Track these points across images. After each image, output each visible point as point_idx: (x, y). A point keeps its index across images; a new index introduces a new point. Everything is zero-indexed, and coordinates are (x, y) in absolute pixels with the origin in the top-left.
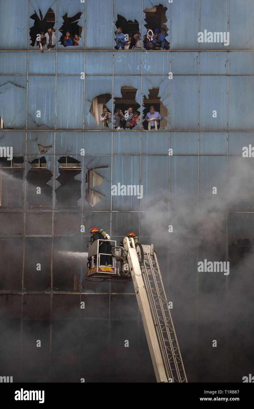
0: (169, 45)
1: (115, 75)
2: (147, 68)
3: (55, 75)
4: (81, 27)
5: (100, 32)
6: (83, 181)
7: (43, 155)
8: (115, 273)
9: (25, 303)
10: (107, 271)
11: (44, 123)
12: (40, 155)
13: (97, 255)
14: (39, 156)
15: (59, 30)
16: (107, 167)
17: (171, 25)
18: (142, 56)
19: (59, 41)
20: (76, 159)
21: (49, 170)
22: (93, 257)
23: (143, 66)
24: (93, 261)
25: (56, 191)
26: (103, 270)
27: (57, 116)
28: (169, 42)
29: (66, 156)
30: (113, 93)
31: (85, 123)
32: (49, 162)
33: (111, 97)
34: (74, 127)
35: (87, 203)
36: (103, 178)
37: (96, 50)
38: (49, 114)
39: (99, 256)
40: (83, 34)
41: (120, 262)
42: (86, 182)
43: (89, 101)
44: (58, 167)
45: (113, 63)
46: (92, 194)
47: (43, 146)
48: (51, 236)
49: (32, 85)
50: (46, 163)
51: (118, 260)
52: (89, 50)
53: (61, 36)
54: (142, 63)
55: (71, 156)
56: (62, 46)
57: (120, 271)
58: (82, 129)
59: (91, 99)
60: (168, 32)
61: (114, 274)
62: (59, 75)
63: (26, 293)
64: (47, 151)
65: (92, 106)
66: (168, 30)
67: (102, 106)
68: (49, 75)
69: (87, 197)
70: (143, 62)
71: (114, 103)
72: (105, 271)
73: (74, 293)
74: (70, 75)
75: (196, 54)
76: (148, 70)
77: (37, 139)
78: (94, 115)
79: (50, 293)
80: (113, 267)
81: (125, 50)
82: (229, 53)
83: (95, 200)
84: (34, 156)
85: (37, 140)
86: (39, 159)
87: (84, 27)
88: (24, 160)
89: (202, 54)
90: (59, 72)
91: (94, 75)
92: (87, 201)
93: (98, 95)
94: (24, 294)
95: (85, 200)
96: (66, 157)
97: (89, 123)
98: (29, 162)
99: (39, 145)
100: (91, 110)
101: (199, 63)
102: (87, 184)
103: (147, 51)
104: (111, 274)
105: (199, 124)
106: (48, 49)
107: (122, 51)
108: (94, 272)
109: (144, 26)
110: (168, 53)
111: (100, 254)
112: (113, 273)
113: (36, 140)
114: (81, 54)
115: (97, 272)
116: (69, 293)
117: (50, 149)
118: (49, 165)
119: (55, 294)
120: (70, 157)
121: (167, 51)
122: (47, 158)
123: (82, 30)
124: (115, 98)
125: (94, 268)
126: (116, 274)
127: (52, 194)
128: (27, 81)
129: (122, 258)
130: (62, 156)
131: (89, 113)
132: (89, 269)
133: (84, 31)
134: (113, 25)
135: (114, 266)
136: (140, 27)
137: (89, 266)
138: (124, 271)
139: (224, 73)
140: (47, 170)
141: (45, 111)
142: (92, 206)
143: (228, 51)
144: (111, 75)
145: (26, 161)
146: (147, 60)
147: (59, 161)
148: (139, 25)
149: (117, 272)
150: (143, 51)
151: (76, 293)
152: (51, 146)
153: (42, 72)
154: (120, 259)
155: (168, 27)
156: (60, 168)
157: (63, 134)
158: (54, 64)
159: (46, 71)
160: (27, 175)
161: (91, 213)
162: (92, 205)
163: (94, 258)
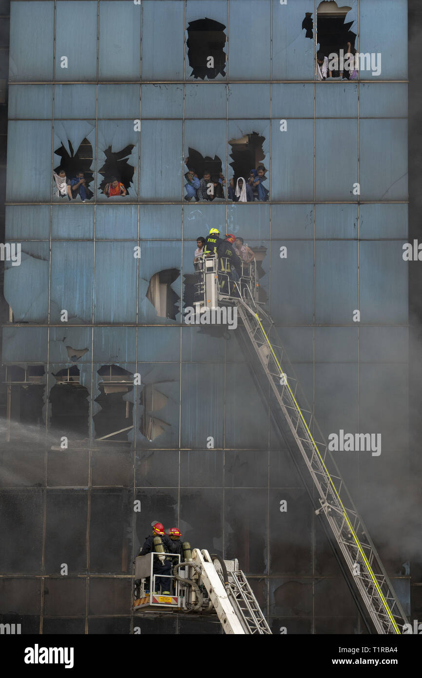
0: (268, 194)
1: (184, 240)
2: (234, 229)
3: (92, 240)
4: (133, 167)
5: (162, 175)
6: (135, 403)
7: (74, 364)
8: (179, 606)
9: (46, 592)
10: (166, 604)
11: (76, 314)
12: (70, 363)
13: (150, 577)
14: (69, 365)
15: (100, 171)
16: (173, 380)
17: (270, 164)
18: (227, 211)
19: (99, 189)
20: (126, 369)
21: (84, 385)
22: (143, 581)
23: (229, 226)
24: (143, 586)
25: (94, 418)
26: (159, 600)
27: (95, 303)
28: (269, 190)
29: (111, 364)
30: (182, 268)
31: (140, 314)
32: (84, 374)
33: (179, 274)
34: (121, 320)
35: (142, 437)
36: (168, 397)
37: (155, 202)
38: (83, 300)
39: (153, 579)
40: (135, 177)
41: (186, 588)
42: (140, 404)
43: (144, 279)
44: (98, 381)
45: (183, 222)
46: (151, 423)
47: (75, 350)
48: (86, 488)
49: (59, 255)
50: (79, 375)
51: (183, 585)
52: (145, 202)
53: (102, 181)
54: (226, 222)
55: (118, 365)
56: (104, 196)
57: (186, 602)
58: (134, 323)
59: (148, 277)
60: (267, 174)
61: (178, 608)
62: (98, 240)
63: (48, 576)
64: (81, 357)
65: (149, 288)
66: (267, 171)
67: (165, 287)
68: (83, 240)
69: (143, 429)
70: (228, 220)
71: (184, 282)
72: (164, 602)
73: (123, 576)
74: (116, 240)
75: (310, 207)
76: (236, 232)
77: (65, 338)
78: (153, 301)
79: (86, 576)
80: (176, 597)
81: (201, 202)
82: (361, 205)
83: (155, 433)
84: (60, 364)
85: (65, 341)
86: (67, 370)
87: (137, 167)
88: (45, 370)
89: (319, 207)
90: (99, 236)
91: (153, 240)
92: (142, 433)
93: (159, 270)
94: (45, 578)
95: (139, 432)
96: (109, 366)
97: (145, 313)
98: (52, 374)
99: (68, 347)
100: (149, 294)
101: (315, 221)
102: (142, 407)
103: (234, 203)
104: (172, 608)
105: (314, 315)
106: (81, 200)
107: (196, 203)
108: (146, 605)
109: (229, 166)
110: (266, 206)
111: (155, 575)
112: (176, 606)
113: (63, 341)
114: (133, 209)
115: (151, 604)
116: (115, 576)
117: (85, 354)
118: (83, 379)
119: (94, 578)
120: (116, 366)
121: (265, 203)
122: (80, 367)
123: (135, 172)
124: (185, 276)
125: (146, 598)
126: (180, 608)
127: (88, 423)
128: (50, 250)
129: (190, 582)
130: (103, 365)
131: (146, 298)
132: (137, 599)
133: (137, 173)
134: (183, 163)
135: (176, 595)
136: (223, 166)
137: (136, 594)
138: (192, 603)
139: (353, 236)
140: (81, 387)
141: (78, 296)
142: (151, 441)
143: (359, 204)
144: (179, 240)
145: (48, 373)
146: (233, 218)
147: (98, 372)
148: (222, 163)
149: (182, 604)
150: (228, 203)
151: (126, 576)
152: (87, 350)
153: (72, 236)
154: (186, 583)
155: (266, 166)
156: (100, 383)
157: (105, 331)
158: (92, 223)
159: (79, 234)
160: (49, 393)
161: (148, 452)
162: (150, 439)
163: (145, 581)
